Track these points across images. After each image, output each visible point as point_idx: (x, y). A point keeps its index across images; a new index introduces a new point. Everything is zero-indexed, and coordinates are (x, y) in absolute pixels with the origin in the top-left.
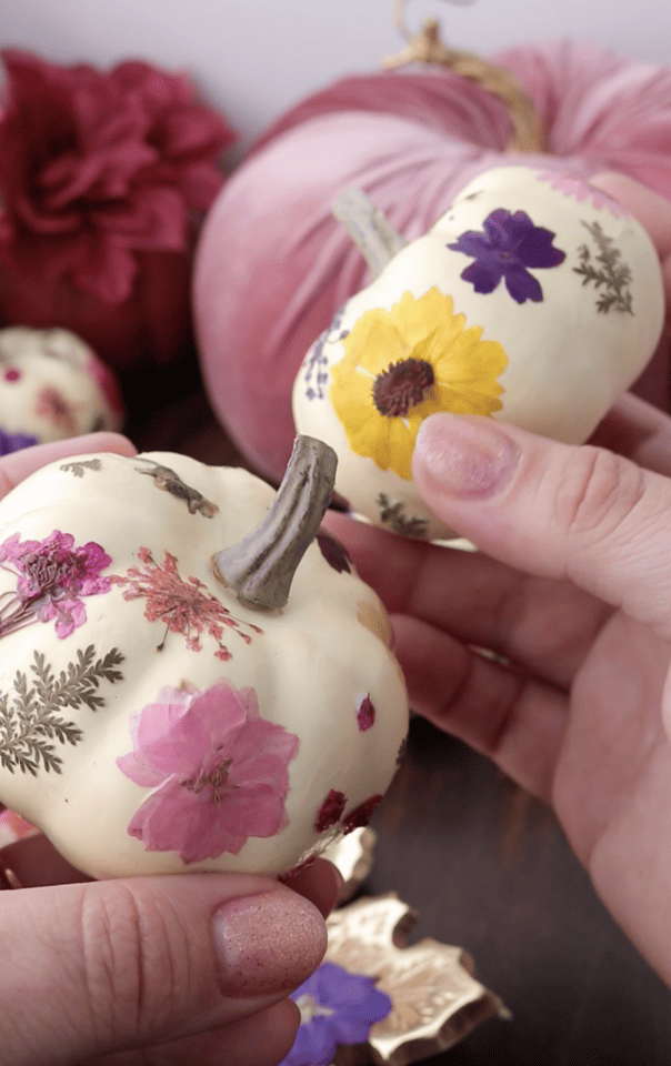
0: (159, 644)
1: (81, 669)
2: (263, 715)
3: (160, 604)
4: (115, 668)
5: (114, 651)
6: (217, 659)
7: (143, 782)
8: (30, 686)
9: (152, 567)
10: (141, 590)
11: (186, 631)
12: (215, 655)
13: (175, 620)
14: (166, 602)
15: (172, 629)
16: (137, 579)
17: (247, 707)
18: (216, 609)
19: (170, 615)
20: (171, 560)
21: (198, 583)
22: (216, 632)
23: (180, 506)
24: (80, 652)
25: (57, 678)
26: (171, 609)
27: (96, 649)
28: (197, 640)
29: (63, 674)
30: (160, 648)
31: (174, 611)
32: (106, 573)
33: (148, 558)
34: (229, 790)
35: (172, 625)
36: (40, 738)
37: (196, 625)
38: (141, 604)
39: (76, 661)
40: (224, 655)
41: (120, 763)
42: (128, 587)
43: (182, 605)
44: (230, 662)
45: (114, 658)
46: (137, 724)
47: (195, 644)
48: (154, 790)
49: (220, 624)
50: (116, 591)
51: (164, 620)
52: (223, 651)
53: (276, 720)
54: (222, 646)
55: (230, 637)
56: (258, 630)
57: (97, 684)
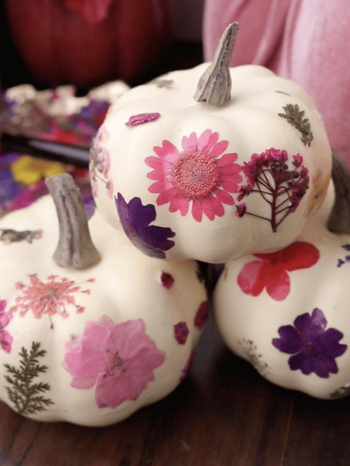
0: (50, 325)
1: (26, 360)
2: (117, 321)
3: (38, 307)
4: (40, 350)
5: (33, 343)
6: (79, 314)
7: (88, 387)
8: (14, 379)
9: (26, 289)
10: (26, 306)
11: (58, 310)
12: (77, 313)
13: (50, 309)
14: (40, 304)
15: (51, 314)
16: (21, 302)
17: (107, 325)
18: (66, 286)
19: (46, 308)
20: (34, 277)
21: (53, 277)
22: (71, 301)
23: (24, 244)
24: (20, 354)
25: (20, 370)
26: (45, 305)
27: (26, 348)
28: (64, 311)
29: (21, 367)
30: (52, 327)
31: (47, 305)
32: (7, 310)
33: (21, 286)
34: (127, 363)
35: (50, 312)
36: (35, 396)
37: (61, 304)
38: (30, 313)
39: (22, 359)
40: (81, 310)
41: (73, 385)
42: (19, 309)
43: (48, 299)
44: (86, 311)
45: (35, 346)
46: (66, 366)
47: (65, 314)
48: (95, 387)
49: (71, 294)
50: (16, 315)
51: (45, 313)
52: (79, 308)
53: (125, 319)
54: (77, 307)
55: (79, 298)
56: (91, 280)
57: (37, 361)
